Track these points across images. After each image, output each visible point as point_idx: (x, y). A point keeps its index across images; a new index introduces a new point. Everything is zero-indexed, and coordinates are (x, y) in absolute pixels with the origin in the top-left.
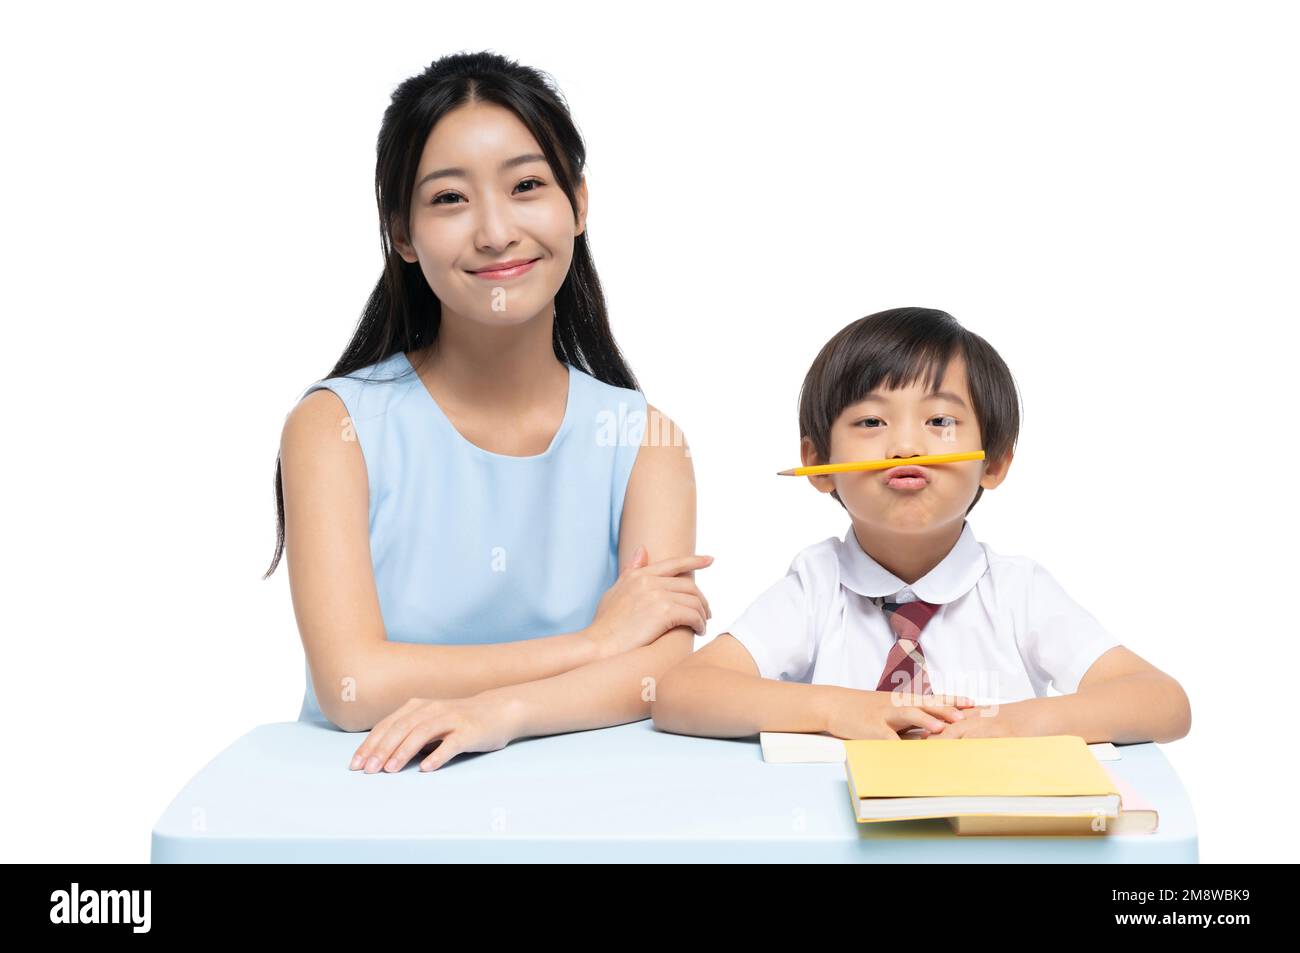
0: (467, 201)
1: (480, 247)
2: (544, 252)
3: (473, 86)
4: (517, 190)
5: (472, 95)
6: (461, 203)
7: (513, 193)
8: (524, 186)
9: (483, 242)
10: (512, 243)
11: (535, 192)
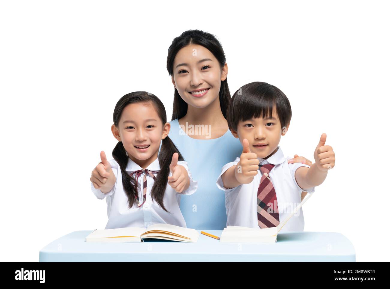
0: (188, 72)
1: (191, 85)
2: (211, 87)
3: (191, 39)
4: (203, 69)
5: (191, 42)
6: (187, 73)
7: (201, 70)
8: (205, 68)
9: (192, 84)
10: (201, 84)
11: (208, 69)
